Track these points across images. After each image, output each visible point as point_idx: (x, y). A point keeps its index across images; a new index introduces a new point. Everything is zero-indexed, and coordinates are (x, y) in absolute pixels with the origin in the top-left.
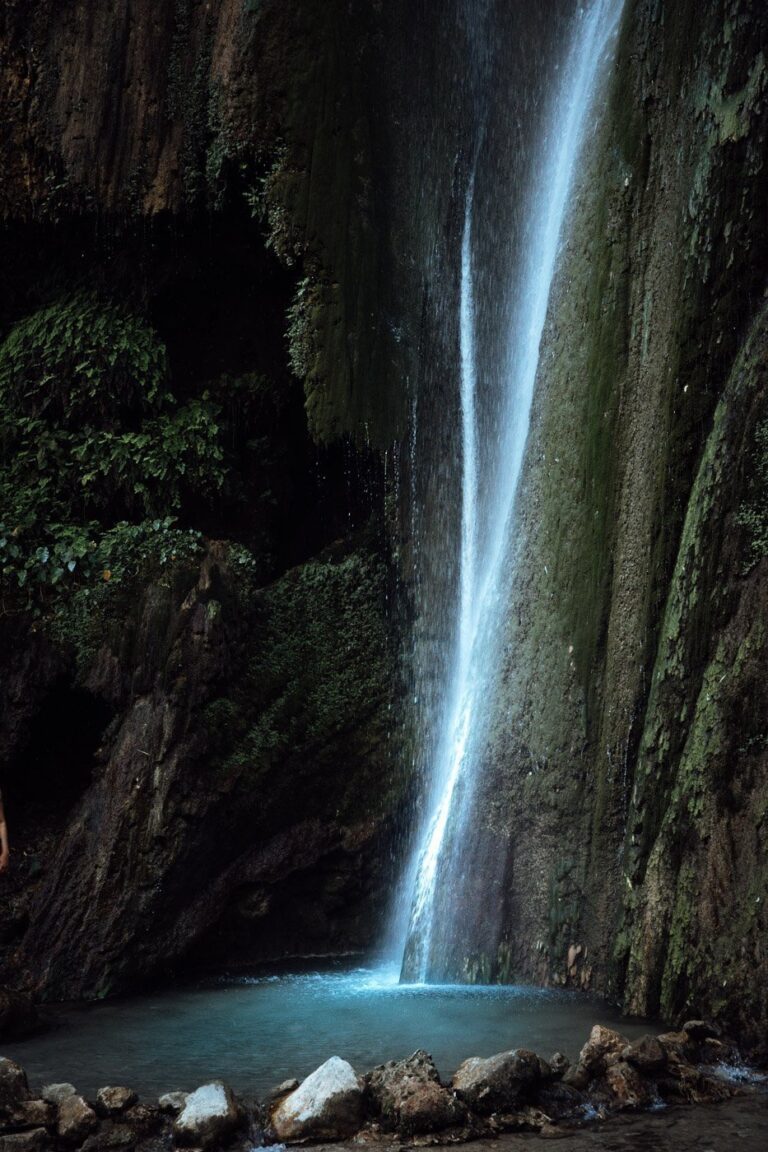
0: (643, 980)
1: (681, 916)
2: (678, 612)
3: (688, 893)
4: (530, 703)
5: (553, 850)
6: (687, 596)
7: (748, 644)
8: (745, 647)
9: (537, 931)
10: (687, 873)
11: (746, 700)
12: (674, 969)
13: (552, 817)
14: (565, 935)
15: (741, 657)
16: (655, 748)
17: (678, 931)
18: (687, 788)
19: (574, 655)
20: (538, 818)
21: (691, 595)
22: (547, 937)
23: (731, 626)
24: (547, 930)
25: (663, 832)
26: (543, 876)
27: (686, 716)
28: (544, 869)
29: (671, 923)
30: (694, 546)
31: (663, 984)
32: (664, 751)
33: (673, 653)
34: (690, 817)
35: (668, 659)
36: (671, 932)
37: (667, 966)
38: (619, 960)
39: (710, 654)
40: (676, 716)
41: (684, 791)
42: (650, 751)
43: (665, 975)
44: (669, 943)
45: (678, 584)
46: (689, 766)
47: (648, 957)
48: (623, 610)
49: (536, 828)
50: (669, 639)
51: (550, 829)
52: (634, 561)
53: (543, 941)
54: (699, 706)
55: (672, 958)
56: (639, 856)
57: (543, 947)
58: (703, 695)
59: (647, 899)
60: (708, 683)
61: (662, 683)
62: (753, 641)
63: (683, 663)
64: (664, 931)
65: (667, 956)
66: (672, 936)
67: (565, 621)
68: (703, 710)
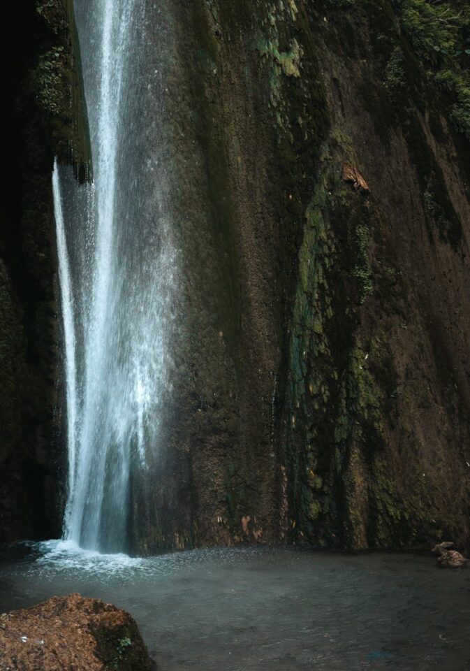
1: (385, 487)
2: (318, 319)
3: (385, 475)
4: (193, 365)
5: (223, 458)
6: (323, 310)
7: (379, 340)
8: (377, 341)
9: (215, 510)
10: (381, 464)
11: (386, 369)
12: (394, 517)
13: (223, 438)
14: (240, 510)
15: (377, 346)
16: (320, 394)
17: (385, 496)
18: (369, 416)
19: (224, 337)
20: (210, 438)
21: (327, 310)
22: (223, 515)
23: (359, 330)
24: (224, 509)
25: (357, 441)
26: (216, 475)
27: (338, 377)
28: (216, 470)
29: (373, 492)
30: (323, 284)
31: (379, 527)
32: (327, 396)
33: (320, 341)
34: (378, 432)
35: (318, 344)
36: (378, 497)
37: (380, 517)
38: (315, 519)
39: (352, 344)
40: (332, 376)
41: (366, 418)
42: (315, 397)
43: (380, 522)
44: (375, 504)
45: (315, 304)
46: (362, 404)
47: (362, 513)
48: (256, 313)
49: (207, 445)
50: (317, 333)
51: (221, 445)
52: (259, 286)
53: (222, 516)
54: (356, 372)
55: (388, 512)
56: (316, 457)
57: (223, 520)
58: (356, 365)
59: (355, 480)
60: (357, 359)
61: (316, 358)
62: (381, 339)
63: (329, 348)
64: (369, 498)
65: (377, 511)
66: (377, 499)
67: (213, 316)
68: (361, 374)
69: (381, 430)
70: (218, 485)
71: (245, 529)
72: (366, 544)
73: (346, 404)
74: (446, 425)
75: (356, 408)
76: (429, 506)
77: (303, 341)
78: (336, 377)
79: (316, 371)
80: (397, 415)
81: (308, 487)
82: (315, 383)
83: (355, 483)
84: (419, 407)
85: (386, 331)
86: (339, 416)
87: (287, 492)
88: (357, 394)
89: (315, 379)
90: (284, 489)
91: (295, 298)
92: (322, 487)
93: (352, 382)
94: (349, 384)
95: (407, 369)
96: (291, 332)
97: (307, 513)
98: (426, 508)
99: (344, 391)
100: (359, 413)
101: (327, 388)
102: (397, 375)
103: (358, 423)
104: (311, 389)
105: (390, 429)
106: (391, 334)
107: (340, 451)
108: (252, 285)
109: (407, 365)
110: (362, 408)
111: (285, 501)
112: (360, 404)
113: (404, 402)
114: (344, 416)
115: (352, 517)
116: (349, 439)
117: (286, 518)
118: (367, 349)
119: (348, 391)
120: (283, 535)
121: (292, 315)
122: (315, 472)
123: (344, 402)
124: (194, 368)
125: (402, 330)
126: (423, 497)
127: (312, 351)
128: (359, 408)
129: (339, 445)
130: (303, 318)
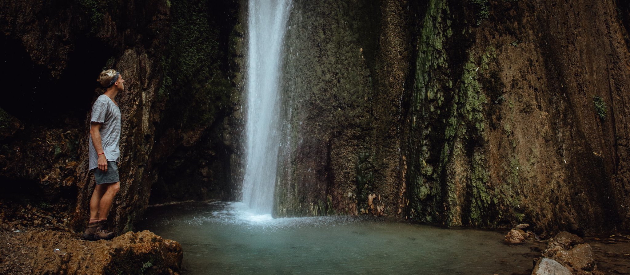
0: (458, 208)
1: (481, 177)
2: (440, 38)
3: (482, 166)
4: (337, 74)
5: (356, 147)
6: (444, 31)
7: (489, 56)
8: (487, 57)
9: (347, 188)
10: (479, 157)
11: (493, 80)
12: (485, 202)
13: (358, 131)
14: (367, 189)
15: (487, 61)
16: (435, 100)
17: (480, 184)
18: (473, 118)
19: (363, 53)
20: (346, 131)
21: (448, 31)
22: (354, 191)
23: (474, 47)
24: (354, 187)
25: (460, 138)
26: (350, 161)
27: (453, 86)
28: (350, 157)
29: (471, 180)
30: (445, 9)
31: (473, 209)
32: (442, 101)
33: (440, 56)
34: (478, 131)
35: (437, 59)
36: (474, 185)
37: (474, 200)
38: (424, 200)
39: (466, 58)
40: (447, 85)
41: (470, 119)
42: (432, 101)
43: (474, 205)
44: (472, 190)
45: (438, 26)
46: (469, 108)
47: (459, 197)
48: (391, 34)
49: (344, 136)
50: (437, 50)
51: (355, 137)
52: (395, 12)
53: (352, 192)
54: (466, 81)
55: (480, 197)
56: (429, 150)
57: (353, 195)
58: (467, 76)
59: (456, 170)
60: (469, 71)
61: (435, 70)
62: (491, 54)
63: (447, 61)
64: (467, 185)
65: (473, 196)
66: (474, 187)
67: (357, 36)
68: (470, 83)
69: (482, 129)
70: (351, 169)
71: (370, 204)
72: (460, 221)
73: (457, 108)
74: (546, 127)
75: (464, 111)
76: (518, 194)
77: (427, 56)
78: (451, 85)
79: (434, 80)
80: (499, 118)
81: (421, 174)
82: (433, 90)
83: (455, 172)
84: (521, 112)
85: (497, 48)
86: (451, 118)
87: (405, 177)
88: (466, 100)
89: (433, 86)
90: (404, 175)
91: (424, 22)
92: (432, 174)
93: (463, 90)
94: (461, 91)
95: (513, 80)
96: (419, 49)
97: (418, 194)
98: (514, 195)
99: (457, 97)
100: (465, 116)
101: (442, 94)
102: (502, 84)
103: (464, 124)
104: (429, 95)
105: (491, 129)
106: (501, 51)
107: (449, 146)
108: (389, 11)
109: (514, 77)
110: (468, 111)
111: (404, 184)
112: (466, 108)
113: (508, 108)
114: (455, 117)
115: (450, 199)
116: (455, 137)
117: (404, 198)
118: (479, 63)
119: (459, 96)
120: (400, 210)
121: (421, 35)
122: (427, 162)
123: (455, 106)
124: (338, 76)
125: (513, 47)
126: (513, 187)
127: (433, 64)
128: (466, 111)
129: (448, 140)
130: (428, 38)
